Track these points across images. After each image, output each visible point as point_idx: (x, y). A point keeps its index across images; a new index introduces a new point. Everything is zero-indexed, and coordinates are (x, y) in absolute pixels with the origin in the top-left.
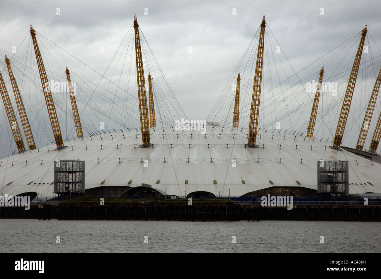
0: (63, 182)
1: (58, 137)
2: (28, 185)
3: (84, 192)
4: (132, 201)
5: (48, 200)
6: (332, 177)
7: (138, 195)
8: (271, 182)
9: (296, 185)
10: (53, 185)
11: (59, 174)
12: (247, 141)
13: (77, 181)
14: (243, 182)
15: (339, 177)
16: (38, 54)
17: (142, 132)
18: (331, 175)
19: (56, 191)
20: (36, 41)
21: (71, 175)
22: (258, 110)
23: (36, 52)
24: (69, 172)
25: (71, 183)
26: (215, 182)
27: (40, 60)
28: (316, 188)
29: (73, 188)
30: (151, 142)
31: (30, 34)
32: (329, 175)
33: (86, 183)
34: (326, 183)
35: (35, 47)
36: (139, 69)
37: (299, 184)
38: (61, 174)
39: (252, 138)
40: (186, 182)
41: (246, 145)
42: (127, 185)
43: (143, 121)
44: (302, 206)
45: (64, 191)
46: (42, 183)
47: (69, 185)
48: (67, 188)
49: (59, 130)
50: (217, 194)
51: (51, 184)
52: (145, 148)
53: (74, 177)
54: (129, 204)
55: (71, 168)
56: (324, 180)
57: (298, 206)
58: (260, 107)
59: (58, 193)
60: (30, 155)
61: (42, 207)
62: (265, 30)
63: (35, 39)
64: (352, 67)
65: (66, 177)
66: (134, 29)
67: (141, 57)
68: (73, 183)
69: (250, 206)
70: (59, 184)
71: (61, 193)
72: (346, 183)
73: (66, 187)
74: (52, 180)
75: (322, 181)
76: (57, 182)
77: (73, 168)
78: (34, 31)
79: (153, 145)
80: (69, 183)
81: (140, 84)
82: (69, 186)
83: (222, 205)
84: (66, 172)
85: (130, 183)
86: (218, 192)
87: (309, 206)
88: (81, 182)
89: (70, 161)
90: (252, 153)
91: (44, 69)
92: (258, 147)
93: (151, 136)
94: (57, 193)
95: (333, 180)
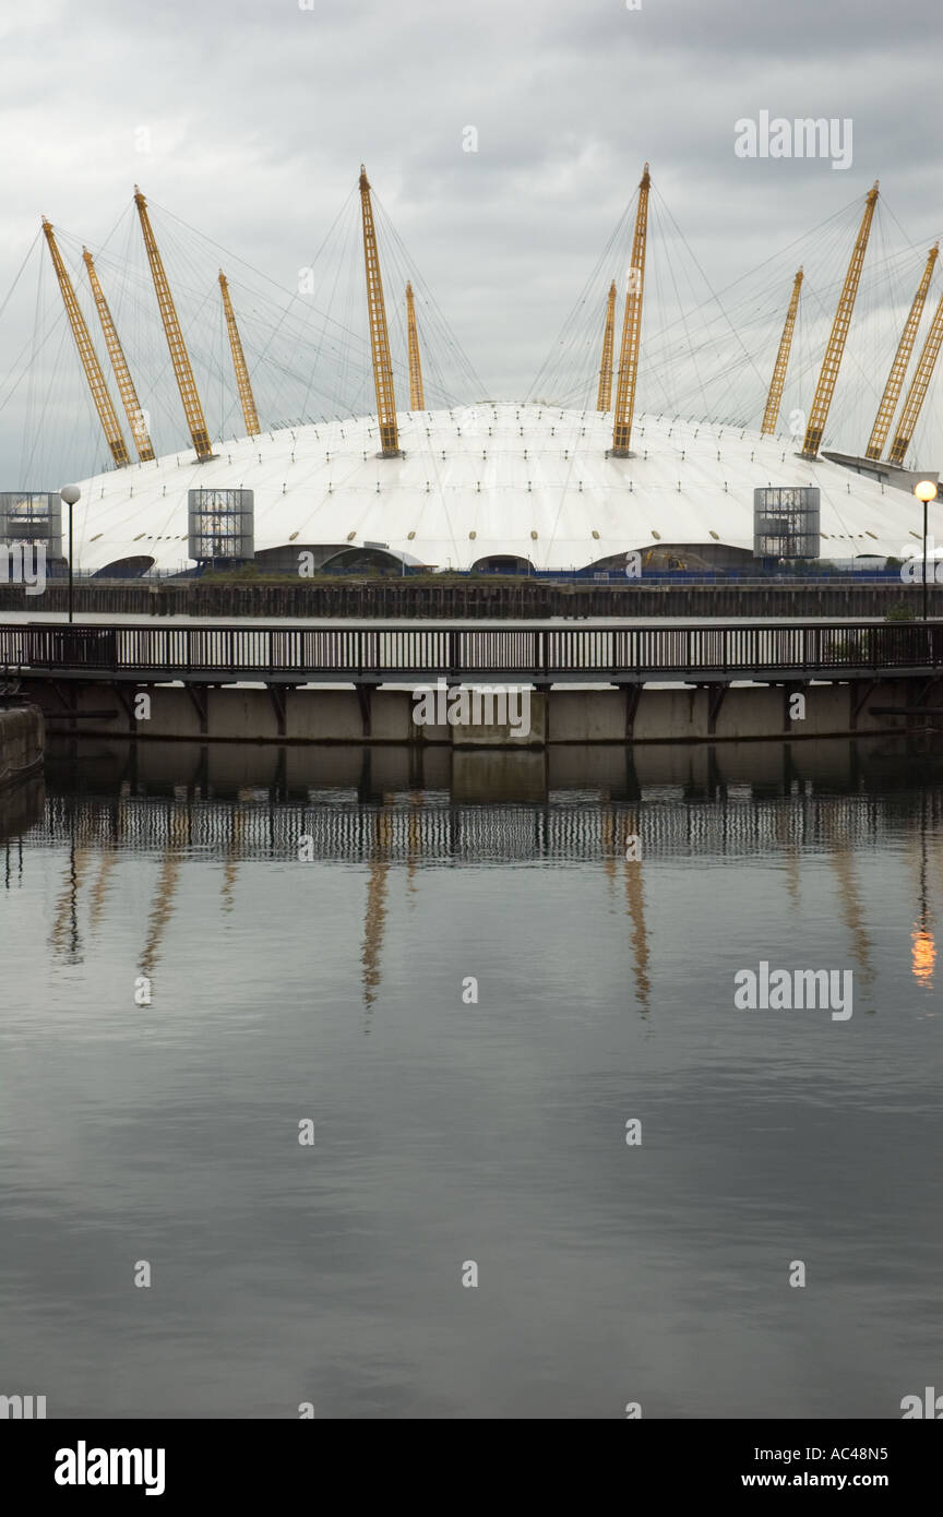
0: (207, 537)
1: (199, 435)
2: (136, 539)
3: (253, 557)
4: (336, 578)
5: (173, 577)
6: (786, 522)
7: (357, 567)
8: (656, 535)
9: (708, 540)
10: (187, 541)
11: (198, 517)
12: (610, 444)
13: (238, 533)
14: (596, 536)
15: (799, 524)
16: (152, 251)
17: (381, 425)
18: (783, 518)
19: (193, 555)
20: (147, 221)
21: (224, 519)
22: (635, 374)
23: (148, 244)
24: (221, 514)
25: (224, 537)
26: (534, 536)
27: (157, 263)
28: (750, 546)
29: (229, 548)
30: (401, 445)
31: (134, 205)
32: (778, 517)
33: (256, 536)
34: (772, 535)
35: (145, 234)
36: (372, 283)
37: (717, 538)
38: (204, 518)
39: (621, 436)
40: (472, 536)
41: (607, 452)
42: (345, 543)
43: (383, 400)
44: (681, 588)
45: (210, 555)
46: (164, 537)
47: (220, 542)
48: (217, 549)
49: (201, 420)
50: (540, 564)
51: (183, 539)
52: (388, 460)
53: (231, 526)
54: (330, 586)
55: (224, 506)
56: (767, 528)
57: (672, 588)
58: (640, 368)
59: (199, 560)
60: (139, 473)
61: (156, 590)
62: (650, 194)
63: (146, 215)
64: (844, 277)
65: (214, 525)
66: (360, 196)
67: (375, 258)
68: (228, 537)
69: (567, 589)
70: (199, 539)
71: (206, 560)
72: (812, 534)
73: (214, 546)
74: (185, 531)
75: (763, 531)
76: (195, 536)
77: (228, 505)
78: (144, 198)
79: (404, 453)
80: (220, 537)
81: (375, 319)
82: (220, 546)
83: (514, 586)
84: (214, 514)
85: (351, 538)
86: (543, 559)
87: (694, 588)
88: (245, 536)
89: (223, 490)
90: (620, 472)
91: (165, 283)
92: (634, 456)
93: (400, 432)
94: (196, 559)
95: (788, 529)
